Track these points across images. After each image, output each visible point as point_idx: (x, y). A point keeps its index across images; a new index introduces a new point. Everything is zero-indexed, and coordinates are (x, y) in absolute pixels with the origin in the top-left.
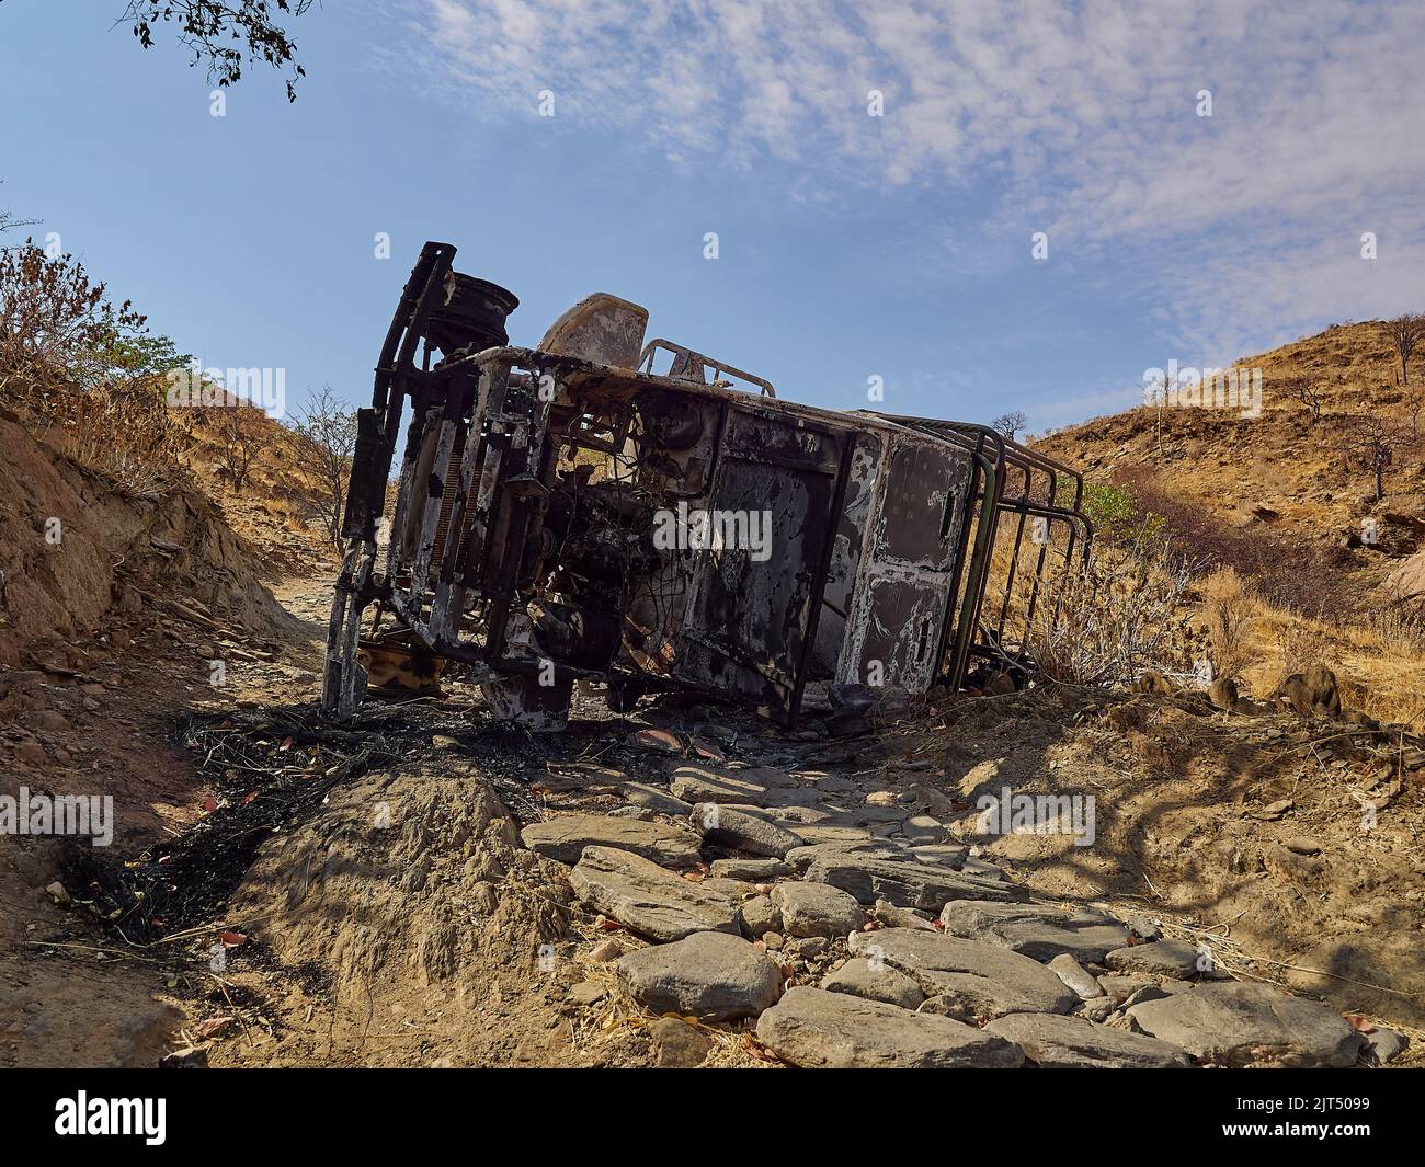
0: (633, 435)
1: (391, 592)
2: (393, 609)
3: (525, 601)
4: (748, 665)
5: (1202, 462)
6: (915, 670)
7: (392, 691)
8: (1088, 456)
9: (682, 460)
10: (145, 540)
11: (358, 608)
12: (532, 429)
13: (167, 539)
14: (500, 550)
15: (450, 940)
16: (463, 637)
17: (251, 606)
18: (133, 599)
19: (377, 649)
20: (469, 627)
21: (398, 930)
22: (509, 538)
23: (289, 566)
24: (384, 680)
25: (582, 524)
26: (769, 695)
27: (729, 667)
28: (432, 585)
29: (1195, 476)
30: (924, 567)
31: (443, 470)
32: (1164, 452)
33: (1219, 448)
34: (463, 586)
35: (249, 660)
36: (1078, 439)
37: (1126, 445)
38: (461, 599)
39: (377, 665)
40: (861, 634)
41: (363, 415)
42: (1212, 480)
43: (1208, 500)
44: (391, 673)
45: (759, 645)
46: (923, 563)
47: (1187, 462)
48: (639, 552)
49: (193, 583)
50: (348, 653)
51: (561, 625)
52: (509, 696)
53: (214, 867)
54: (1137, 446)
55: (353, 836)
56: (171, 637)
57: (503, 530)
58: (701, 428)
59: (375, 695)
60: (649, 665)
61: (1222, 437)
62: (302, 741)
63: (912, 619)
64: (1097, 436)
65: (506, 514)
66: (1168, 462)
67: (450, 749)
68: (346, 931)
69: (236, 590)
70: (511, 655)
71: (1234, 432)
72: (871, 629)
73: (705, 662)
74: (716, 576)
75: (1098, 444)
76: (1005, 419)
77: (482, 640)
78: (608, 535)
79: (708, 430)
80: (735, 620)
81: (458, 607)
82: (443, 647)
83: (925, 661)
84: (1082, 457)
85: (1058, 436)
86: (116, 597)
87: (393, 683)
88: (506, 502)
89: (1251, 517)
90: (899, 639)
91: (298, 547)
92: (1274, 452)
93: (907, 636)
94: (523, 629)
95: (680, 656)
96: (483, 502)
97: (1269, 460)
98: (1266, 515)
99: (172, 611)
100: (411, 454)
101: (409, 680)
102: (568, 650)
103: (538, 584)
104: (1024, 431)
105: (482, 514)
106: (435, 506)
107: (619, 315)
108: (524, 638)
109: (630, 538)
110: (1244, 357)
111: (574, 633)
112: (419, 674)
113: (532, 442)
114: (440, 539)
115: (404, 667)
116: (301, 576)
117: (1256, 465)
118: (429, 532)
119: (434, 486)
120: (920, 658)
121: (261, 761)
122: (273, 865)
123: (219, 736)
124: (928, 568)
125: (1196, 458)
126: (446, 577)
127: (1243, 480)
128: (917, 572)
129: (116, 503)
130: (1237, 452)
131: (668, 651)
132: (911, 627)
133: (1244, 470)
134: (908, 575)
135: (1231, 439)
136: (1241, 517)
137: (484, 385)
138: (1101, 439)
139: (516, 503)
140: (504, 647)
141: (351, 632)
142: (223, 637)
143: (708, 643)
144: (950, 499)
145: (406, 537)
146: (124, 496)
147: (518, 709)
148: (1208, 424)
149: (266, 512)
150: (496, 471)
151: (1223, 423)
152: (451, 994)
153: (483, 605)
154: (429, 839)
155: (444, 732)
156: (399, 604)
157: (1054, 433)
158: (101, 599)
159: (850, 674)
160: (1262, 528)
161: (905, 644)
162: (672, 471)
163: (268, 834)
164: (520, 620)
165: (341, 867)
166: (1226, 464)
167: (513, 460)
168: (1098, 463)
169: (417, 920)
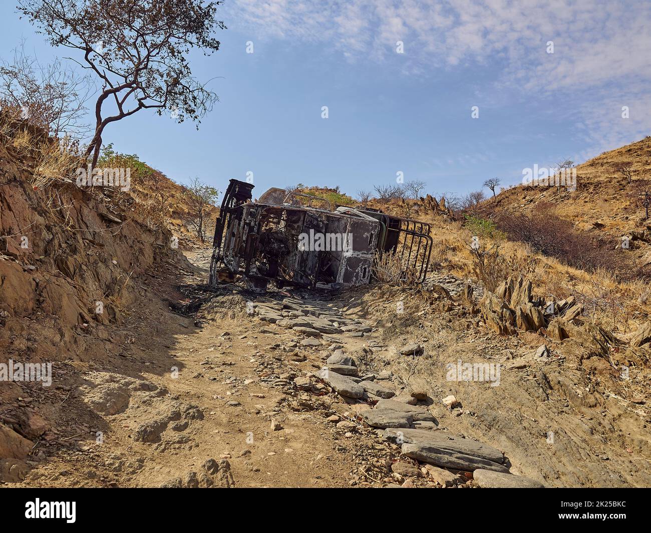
0: (283, 220)
1: (224, 259)
2: (224, 263)
3: (256, 261)
4: (307, 277)
5: (577, 201)
6: (361, 281)
7: (224, 282)
8: (527, 198)
9: (296, 226)
10: (155, 243)
11: (217, 263)
12: (256, 222)
13: (159, 242)
14: (248, 250)
15: (234, 315)
16: (240, 269)
17: (183, 262)
18: (158, 259)
19: (220, 272)
20: (241, 267)
21: (226, 314)
22: (251, 246)
23: (184, 247)
24: (222, 280)
25: (269, 242)
26: (311, 284)
27: (304, 278)
28: (233, 257)
29: (572, 207)
30: (363, 253)
31: (235, 231)
32: (561, 196)
33: (585, 194)
34: (240, 257)
35: (188, 275)
36: (523, 190)
37: (545, 193)
38: (239, 260)
39: (220, 276)
40: (343, 270)
41: (217, 219)
42: (580, 210)
43: (576, 219)
44: (224, 278)
45: (309, 272)
47: (571, 201)
48: (284, 249)
49: (168, 255)
50: (214, 273)
51: (263, 267)
52: (251, 284)
53: (194, 308)
54: (549, 193)
55: (218, 303)
56: (168, 269)
57: (249, 245)
58: (300, 218)
59: (220, 283)
60: (287, 277)
61: (587, 190)
62: (205, 291)
63: (360, 267)
64: (532, 188)
65: (249, 241)
66: (562, 201)
67: (236, 293)
68: (218, 314)
69: (178, 257)
70: (251, 274)
71: (592, 187)
72: (346, 269)
73: (299, 276)
74: (302, 255)
75: (532, 192)
76: (490, 181)
77: (244, 270)
78: (276, 246)
79: (302, 219)
80: (306, 266)
81: (239, 262)
82: (236, 272)
83: (366, 278)
84: (524, 198)
85: (515, 189)
86: (155, 259)
87: (224, 280)
88: (250, 238)
89: (592, 227)
90: (355, 272)
91: (187, 239)
92: (609, 197)
93: (359, 271)
94: (254, 268)
95: (294, 275)
96: (244, 239)
97: (606, 201)
98: (598, 226)
99: (167, 263)
100: (228, 227)
101: (227, 280)
102: (265, 273)
103: (259, 257)
104: (499, 186)
105: (244, 241)
106: (233, 239)
107: (278, 192)
108: (255, 270)
109: (282, 246)
110: (606, 151)
111: (267, 269)
112: (230, 279)
113: (255, 224)
114: (235, 246)
115: (227, 277)
116: (189, 250)
117: (600, 202)
118: (232, 245)
119: (233, 235)
120: (364, 277)
121: (197, 295)
122: (204, 308)
123: (187, 290)
124: (365, 253)
125: (575, 199)
126: (236, 256)
127: (593, 210)
128: (361, 254)
129: (148, 233)
130: (593, 196)
131: (292, 274)
132: (360, 269)
133: (594, 205)
134: (358, 255)
135: (591, 190)
136: (588, 226)
137: (245, 211)
138: (534, 190)
139: (252, 239)
140: (249, 272)
141: (215, 268)
142: (180, 269)
143: (300, 272)
144: (372, 235)
145: (227, 247)
146: (150, 231)
147: (254, 287)
148: (581, 184)
149: (173, 225)
150: (247, 231)
151: (588, 183)
152: (234, 321)
153: (245, 262)
154: (231, 303)
155: (235, 290)
156: (226, 262)
157: (513, 187)
158: (152, 259)
159: (340, 281)
160: (597, 232)
161: (358, 273)
162: (293, 229)
163: (202, 304)
164: (254, 266)
165: (216, 306)
166: (587, 202)
167: (251, 229)
168: (531, 201)
169: (229, 313)
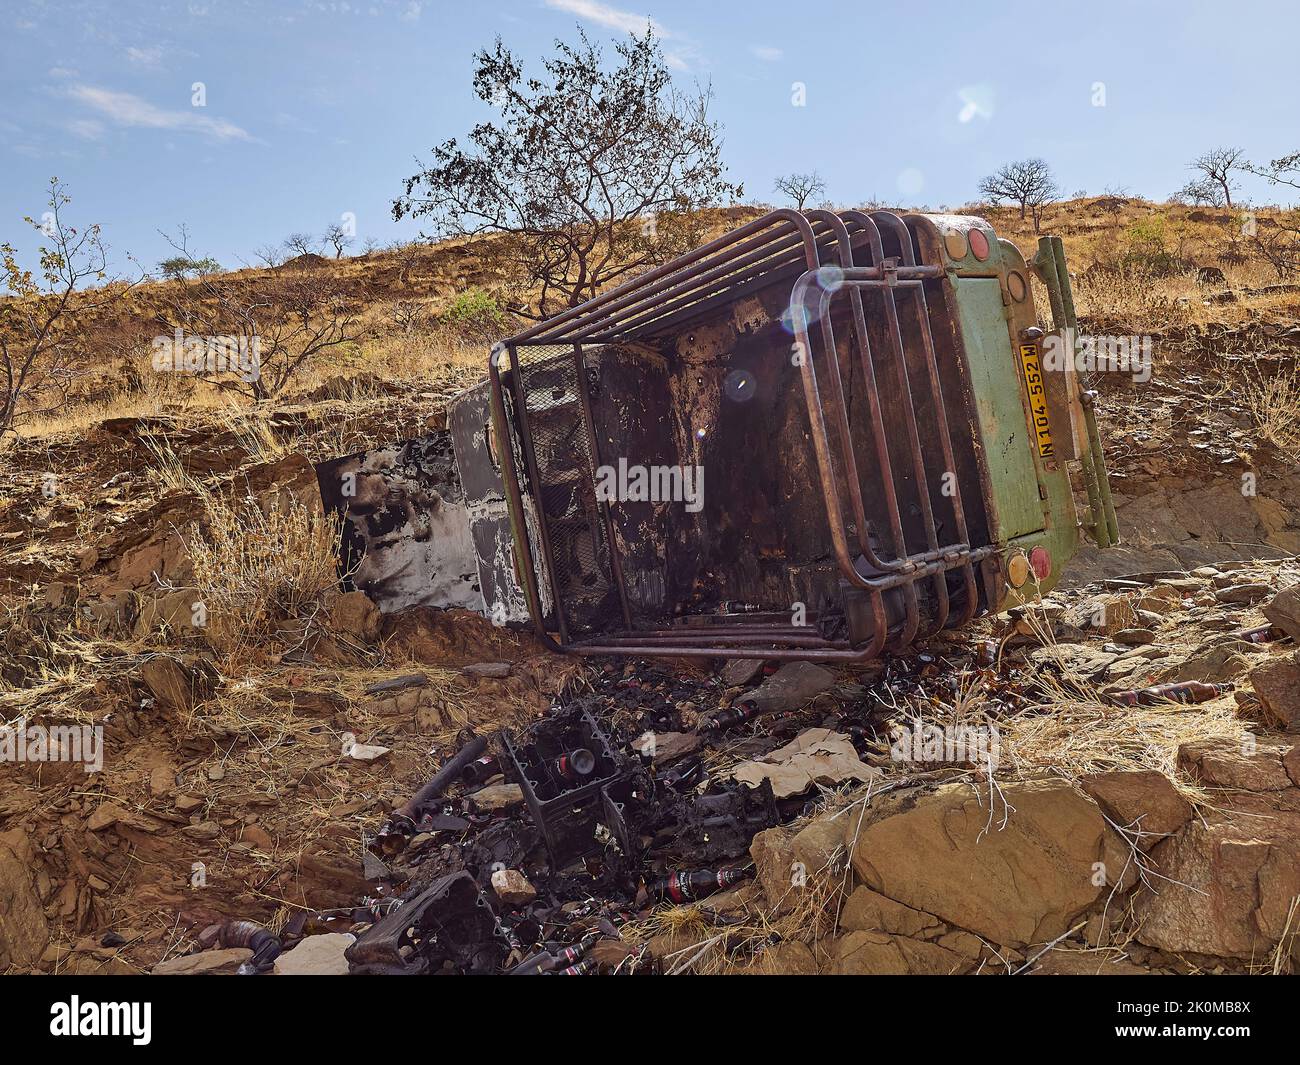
30: (491, 500)
46: (488, 497)
63: (499, 548)
93: (500, 564)
124: (495, 500)
128: (486, 507)
134: (483, 511)
161: (501, 572)
